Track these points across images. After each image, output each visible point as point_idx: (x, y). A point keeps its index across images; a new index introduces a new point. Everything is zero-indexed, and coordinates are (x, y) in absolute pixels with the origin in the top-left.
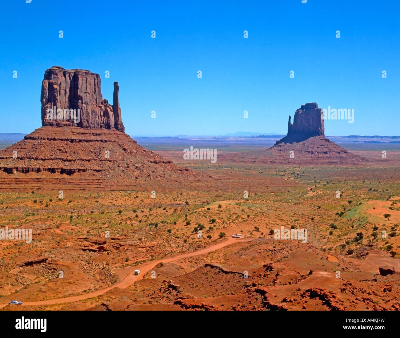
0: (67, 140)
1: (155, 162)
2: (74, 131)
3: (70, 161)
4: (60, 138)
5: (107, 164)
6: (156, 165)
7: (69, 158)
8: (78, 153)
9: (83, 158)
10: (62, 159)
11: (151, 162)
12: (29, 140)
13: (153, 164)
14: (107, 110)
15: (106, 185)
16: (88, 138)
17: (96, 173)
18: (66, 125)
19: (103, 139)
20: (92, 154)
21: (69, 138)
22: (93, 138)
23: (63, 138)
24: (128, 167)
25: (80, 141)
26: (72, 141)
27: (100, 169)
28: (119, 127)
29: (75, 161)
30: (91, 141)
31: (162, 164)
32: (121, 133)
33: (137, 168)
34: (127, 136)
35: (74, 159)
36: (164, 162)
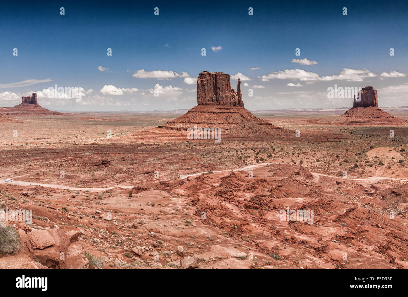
1: (261, 124)
2: (215, 107)
3: (212, 124)
4: (207, 111)
5: (233, 126)
6: (261, 126)
7: (212, 122)
8: (217, 120)
9: (219, 122)
10: (208, 123)
11: (258, 124)
12: (190, 113)
13: (259, 125)
14: (234, 95)
15: (231, 137)
16: (223, 111)
17: (226, 131)
18: (210, 104)
19: (231, 112)
20: (224, 120)
21: (212, 111)
22: (225, 111)
23: (209, 111)
24: (245, 127)
25: (219, 112)
26: (214, 113)
27: (228, 128)
28: (241, 104)
29: (215, 124)
30: (225, 113)
31: (265, 125)
32: (242, 108)
33: (250, 128)
34: (246, 110)
35: (214, 123)
36: (266, 124)
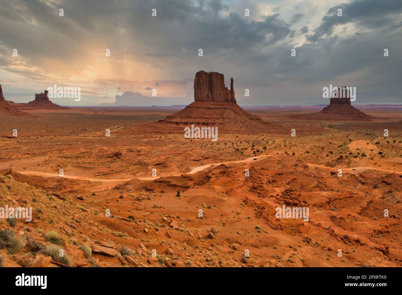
0: (207, 108)
1: (251, 119)
2: (210, 103)
3: (208, 118)
4: (203, 107)
5: (226, 120)
6: (252, 121)
7: (208, 117)
8: (212, 114)
9: (215, 117)
10: (204, 118)
11: (249, 119)
12: (188, 109)
13: (250, 120)
14: (227, 93)
15: (225, 131)
16: (217, 107)
17: (221, 125)
18: (206, 101)
19: (225, 107)
20: (219, 115)
21: (208, 107)
22: (220, 107)
23: (205, 107)
24: (237, 121)
25: (214, 108)
26: (209, 108)
27: (222, 122)
28: (234, 101)
29: (210, 119)
30: (219, 108)
31: (256, 120)
32: (234, 104)
33: (242, 122)
34: (238, 106)
35: (210, 117)
36: (256, 119)
